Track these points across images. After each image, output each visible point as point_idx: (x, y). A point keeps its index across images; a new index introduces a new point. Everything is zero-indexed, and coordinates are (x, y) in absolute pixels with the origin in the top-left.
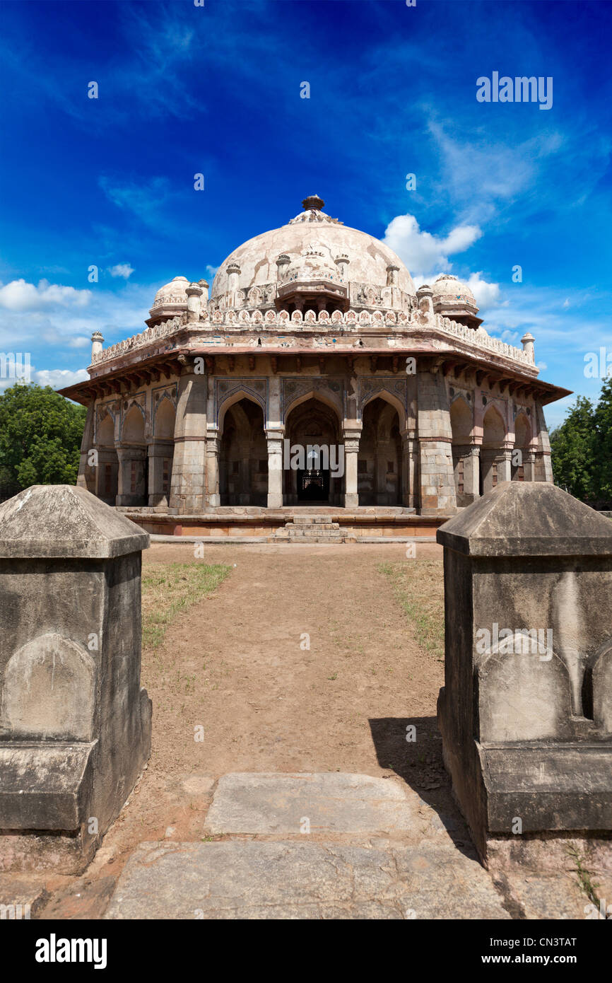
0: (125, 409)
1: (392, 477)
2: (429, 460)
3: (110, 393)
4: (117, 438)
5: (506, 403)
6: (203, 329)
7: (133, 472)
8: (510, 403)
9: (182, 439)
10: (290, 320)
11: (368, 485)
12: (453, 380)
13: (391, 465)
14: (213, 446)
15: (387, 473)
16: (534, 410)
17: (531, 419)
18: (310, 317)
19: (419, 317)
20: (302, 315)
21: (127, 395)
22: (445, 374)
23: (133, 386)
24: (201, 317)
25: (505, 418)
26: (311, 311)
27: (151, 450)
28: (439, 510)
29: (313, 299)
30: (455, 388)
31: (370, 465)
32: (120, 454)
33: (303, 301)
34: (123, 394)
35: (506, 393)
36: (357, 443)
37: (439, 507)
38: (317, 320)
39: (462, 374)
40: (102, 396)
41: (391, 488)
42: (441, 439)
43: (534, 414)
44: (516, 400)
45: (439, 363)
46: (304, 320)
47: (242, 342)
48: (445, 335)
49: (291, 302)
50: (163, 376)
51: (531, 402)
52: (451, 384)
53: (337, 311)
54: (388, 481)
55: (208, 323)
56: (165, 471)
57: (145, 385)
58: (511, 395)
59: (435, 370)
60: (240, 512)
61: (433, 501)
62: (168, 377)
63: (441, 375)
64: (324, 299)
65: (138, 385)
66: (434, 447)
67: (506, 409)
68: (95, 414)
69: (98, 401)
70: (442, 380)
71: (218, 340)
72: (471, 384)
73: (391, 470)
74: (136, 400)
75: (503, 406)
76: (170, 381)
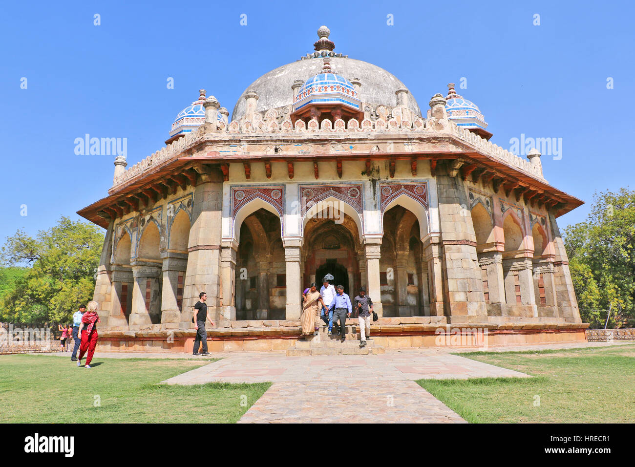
0: (142, 226)
1: (413, 289)
2: (455, 264)
3: (128, 212)
4: (133, 255)
5: (522, 211)
6: (220, 139)
7: (148, 290)
8: (526, 212)
9: (196, 248)
10: (307, 128)
11: (389, 298)
12: (472, 185)
13: (410, 277)
14: (228, 255)
15: (408, 286)
16: (548, 220)
17: (547, 229)
18: (326, 125)
19: (434, 124)
20: (318, 124)
21: (144, 211)
22: (463, 179)
23: (151, 202)
24: (218, 128)
25: (522, 226)
26: (327, 120)
27: (166, 264)
28: (470, 317)
29: (329, 111)
30: (474, 194)
31: (390, 276)
32: (135, 271)
33: (319, 113)
34: (140, 211)
35: (522, 202)
36: (378, 249)
37: (470, 314)
38: (333, 128)
39: (480, 180)
40: (121, 216)
41: (412, 301)
42: (465, 242)
43: (549, 224)
44: (531, 209)
45: (458, 166)
46: (320, 128)
47: (259, 150)
48: (460, 141)
50: (179, 188)
51: (545, 214)
52: (470, 189)
53: (353, 119)
54: (409, 293)
55: (224, 133)
56: (179, 286)
57: (162, 199)
58: (526, 204)
59: (455, 173)
60: (256, 326)
61: (463, 306)
62: (184, 189)
63: (460, 179)
64: (339, 111)
65: (156, 200)
66: (459, 251)
67: (523, 217)
68: (114, 234)
69: (117, 221)
70: (461, 184)
71: (234, 148)
72: (489, 191)
73: (411, 282)
74: (153, 215)
75: (520, 214)
76: (186, 192)
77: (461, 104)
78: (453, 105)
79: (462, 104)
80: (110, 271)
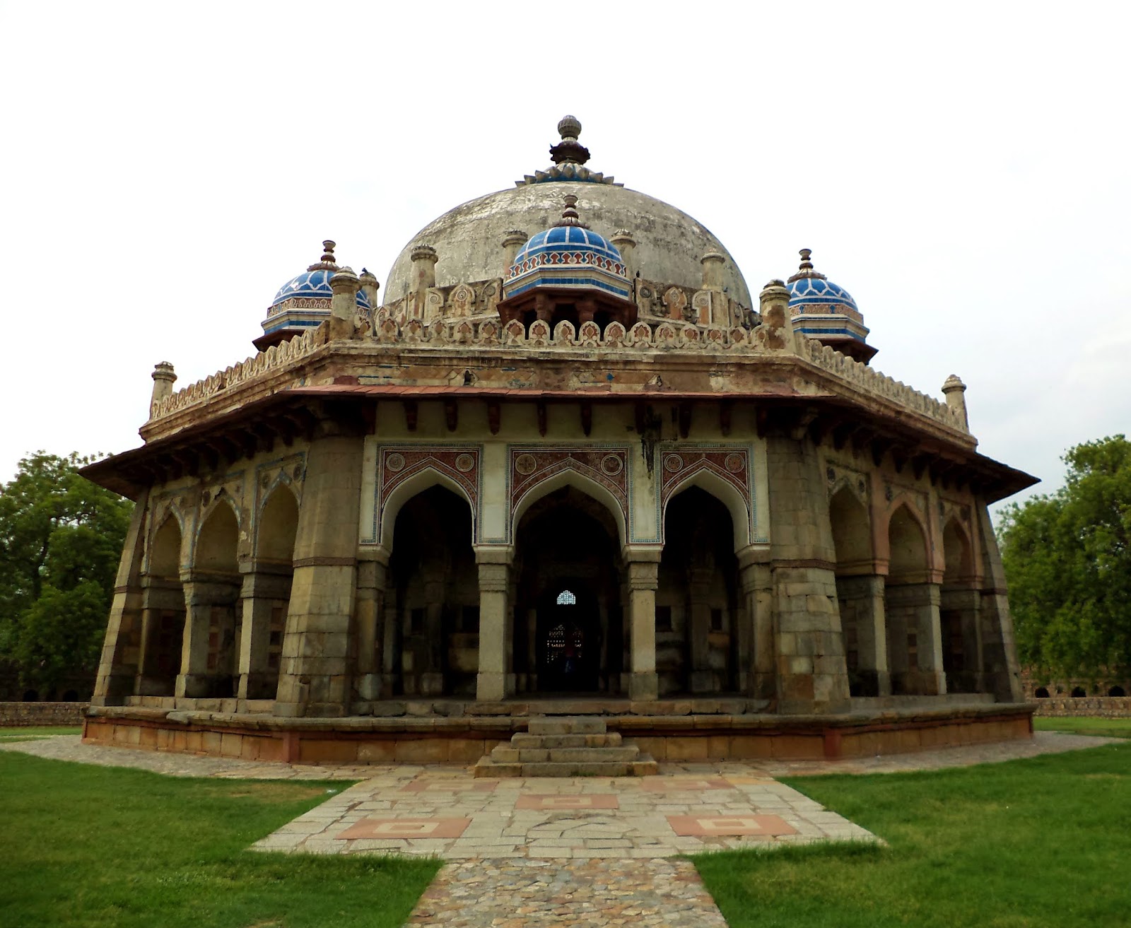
0: (205, 505)
1: (719, 639)
2: (795, 605)
3: (177, 476)
4: (185, 563)
5: (926, 498)
6: (361, 351)
7: (214, 630)
8: (933, 499)
9: (309, 563)
10: (527, 337)
11: (672, 654)
12: (832, 454)
13: (716, 615)
14: (372, 576)
15: (711, 632)
16: (973, 511)
17: (970, 527)
18: (564, 333)
19: (766, 337)
20: (548, 330)
21: (208, 478)
22: (817, 443)
23: (222, 461)
24: (356, 330)
25: (925, 526)
26: (566, 322)
27: (249, 586)
28: (818, 704)
29: (569, 301)
30: (836, 470)
31: (676, 617)
32: (189, 592)
33: (551, 306)
34: (202, 477)
35: (926, 480)
37: (818, 698)
38: (577, 339)
39: (848, 443)
40: (164, 482)
41: (717, 661)
42: (816, 563)
43: (974, 520)
44: (943, 493)
45: (807, 419)
46: (552, 338)
47: (434, 377)
48: (815, 371)
49: (528, 307)
50: (278, 440)
51: (969, 500)
52: (829, 462)
53: (615, 323)
54: (711, 647)
55: (369, 340)
56: (274, 628)
57: (245, 459)
58: (934, 483)
59: (800, 433)
60: (419, 713)
61: (805, 683)
62: (289, 443)
63: (810, 443)
64: (590, 304)
65: (232, 459)
66: (803, 579)
67: (927, 508)
68: (149, 516)
69: (155, 492)
70: (811, 453)
71: (388, 372)
72: (864, 464)
73: (717, 625)
74: (227, 486)
75: (921, 503)
76: (292, 451)
77: (820, 292)
78: (806, 292)
79: (824, 291)
80: (140, 587)
